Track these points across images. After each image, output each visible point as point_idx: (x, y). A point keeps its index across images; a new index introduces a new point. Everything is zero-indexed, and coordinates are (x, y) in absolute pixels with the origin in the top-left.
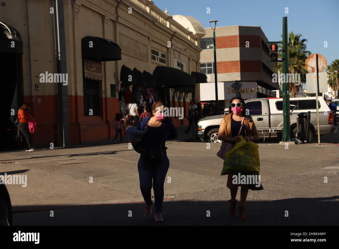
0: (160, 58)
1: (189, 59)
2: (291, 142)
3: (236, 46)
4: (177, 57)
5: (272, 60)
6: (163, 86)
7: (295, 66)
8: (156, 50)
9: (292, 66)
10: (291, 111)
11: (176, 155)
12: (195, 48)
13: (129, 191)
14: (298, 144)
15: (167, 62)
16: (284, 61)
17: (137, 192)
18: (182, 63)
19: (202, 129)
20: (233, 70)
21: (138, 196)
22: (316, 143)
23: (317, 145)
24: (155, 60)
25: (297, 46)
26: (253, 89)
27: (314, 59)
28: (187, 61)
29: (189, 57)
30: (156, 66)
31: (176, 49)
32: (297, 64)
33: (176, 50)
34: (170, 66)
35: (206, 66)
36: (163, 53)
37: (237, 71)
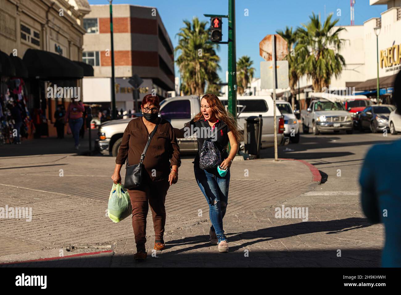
0: (32, 39)
1: (70, 42)
2: (238, 157)
3: (127, 32)
4: (55, 39)
5: (214, 40)
6: (38, 77)
7: (201, 61)
8: (27, 26)
9: (197, 61)
10: (238, 114)
11: (81, 176)
12: (78, 28)
13: (29, 239)
14: (248, 160)
15: (41, 43)
16: (231, 43)
17: (42, 239)
18: (62, 47)
19: (106, 138)
20: (123, 63)
21: (48, 247)
22: (272, 159)
23: (273, 161)
24: (25, 39)
25: (203, 36)
26: (147, 88)
27: (271, 42)
28: (67, 45)
29: (69, 40)
30: (27, 48)
31: (53, 27)
32: (203, 59)
33: (53, 29)
34: (45, 50)
35: (87, 55)
36: (37, 31)
37: (127, 64)
